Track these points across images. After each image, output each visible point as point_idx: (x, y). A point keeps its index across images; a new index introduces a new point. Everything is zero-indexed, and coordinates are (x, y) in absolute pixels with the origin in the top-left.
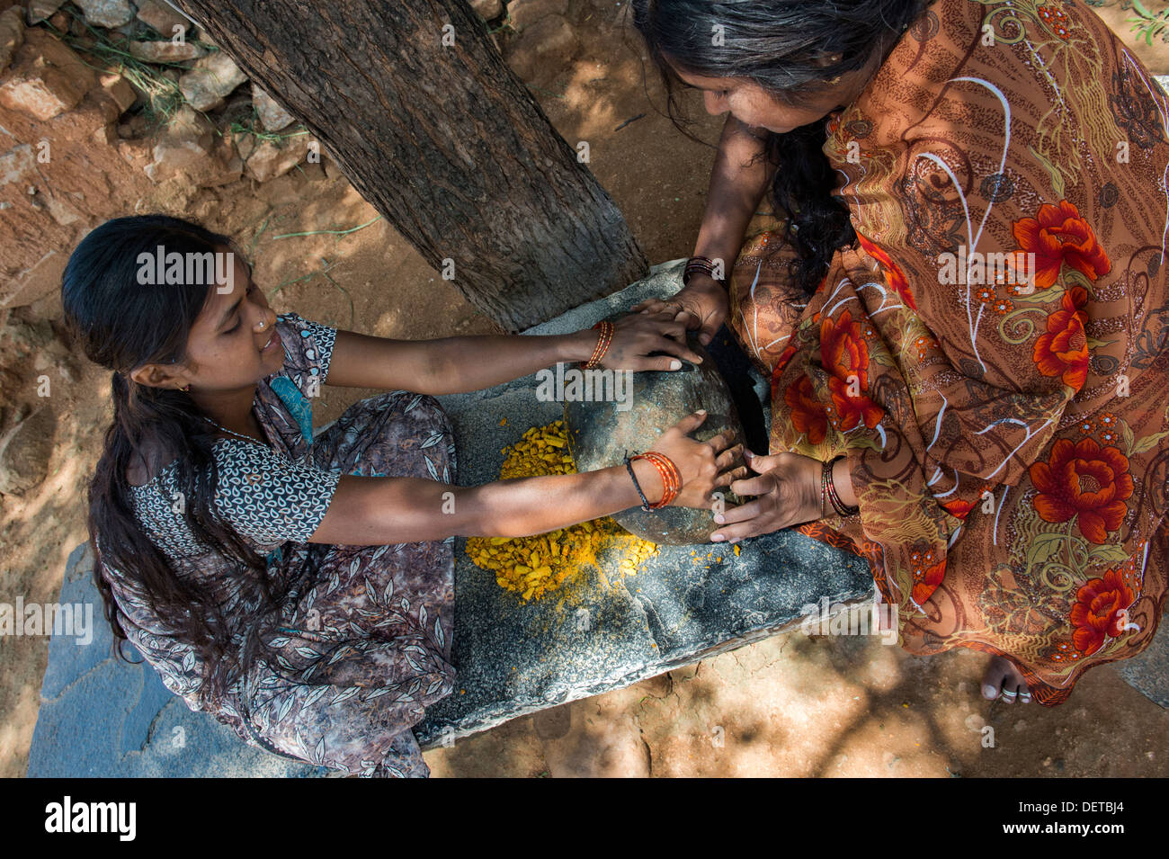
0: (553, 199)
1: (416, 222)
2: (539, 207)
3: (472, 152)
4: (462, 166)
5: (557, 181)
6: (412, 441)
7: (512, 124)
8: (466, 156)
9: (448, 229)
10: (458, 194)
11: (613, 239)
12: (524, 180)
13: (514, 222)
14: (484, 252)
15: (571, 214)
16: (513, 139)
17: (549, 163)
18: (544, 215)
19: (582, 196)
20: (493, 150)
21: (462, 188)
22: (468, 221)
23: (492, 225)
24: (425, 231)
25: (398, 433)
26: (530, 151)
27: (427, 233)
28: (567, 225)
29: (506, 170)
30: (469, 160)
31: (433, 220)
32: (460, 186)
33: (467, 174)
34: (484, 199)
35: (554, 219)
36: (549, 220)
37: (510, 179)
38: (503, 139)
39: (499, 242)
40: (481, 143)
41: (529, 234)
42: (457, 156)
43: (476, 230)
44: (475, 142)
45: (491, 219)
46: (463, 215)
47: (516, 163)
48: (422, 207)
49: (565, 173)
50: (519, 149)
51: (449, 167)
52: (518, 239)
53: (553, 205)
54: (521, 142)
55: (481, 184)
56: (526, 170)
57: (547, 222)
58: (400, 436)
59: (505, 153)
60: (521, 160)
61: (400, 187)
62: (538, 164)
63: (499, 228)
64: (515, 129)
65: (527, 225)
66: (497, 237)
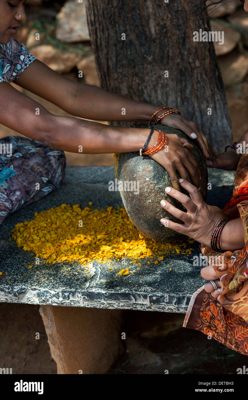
0: (189, 87)
1: (107, 54)
2: (179, 87)
3: (157, 28)
4: (148, 33)
5: (197, 78)
6: (41, 169)
7: (187, 27)
8: (153, 28)
9: (123, 65)
10: (138, 47)
11: (217, 142)
12: (178, 64)
13: (160, 85)
14: (134, 92)
15: (196, 105)
16: (183, 35)
17: (197, 64)
18: (179, 94)
19: (209, 99)
20: (169, 35)
21: (141, 45)
22: (134, 67)
23: (147, 78)
24: (110, 61)
25: (37, 161)
26: (189, 49)
27: (110, 64)
28: (190, 109)
29: (171, 51)
30: (153, 31)
31: (117, 56)
32: (141, 43)
33: (148, 39)
34: (150, 59)
35: (184, 100)
36: (181, 99)
37: (170, 58)
38: (178, 32)
39: (145, 91)
40: (164, 26)
41: (165, 99)
42: (148, 24)
43: (136, 75)
44: (162, 24)
45: (147, 74)
46: (134, 61)
47: (178, 51)
48: (115, 45)
49: (204, 77)
50: (184, 44)
51: (140, 28)
52: (157, 98)
53: (188, 91)
54: (187, 40)
55: (153, 49)
56: (182, 59)
57: (179, 100)
58: (37, 163)
59: (175, 41)
60: (182, 51)
61: (110, 27)
62: (191, 60)
63: (150, 82)
64: (187, 31)
65: (167, 93)
66: (146, 87)
